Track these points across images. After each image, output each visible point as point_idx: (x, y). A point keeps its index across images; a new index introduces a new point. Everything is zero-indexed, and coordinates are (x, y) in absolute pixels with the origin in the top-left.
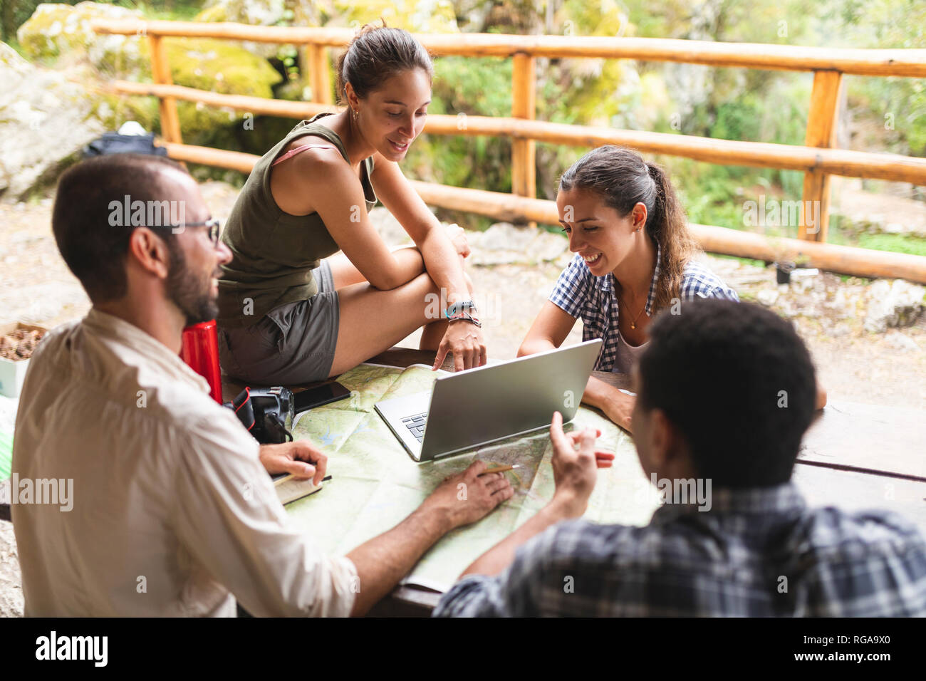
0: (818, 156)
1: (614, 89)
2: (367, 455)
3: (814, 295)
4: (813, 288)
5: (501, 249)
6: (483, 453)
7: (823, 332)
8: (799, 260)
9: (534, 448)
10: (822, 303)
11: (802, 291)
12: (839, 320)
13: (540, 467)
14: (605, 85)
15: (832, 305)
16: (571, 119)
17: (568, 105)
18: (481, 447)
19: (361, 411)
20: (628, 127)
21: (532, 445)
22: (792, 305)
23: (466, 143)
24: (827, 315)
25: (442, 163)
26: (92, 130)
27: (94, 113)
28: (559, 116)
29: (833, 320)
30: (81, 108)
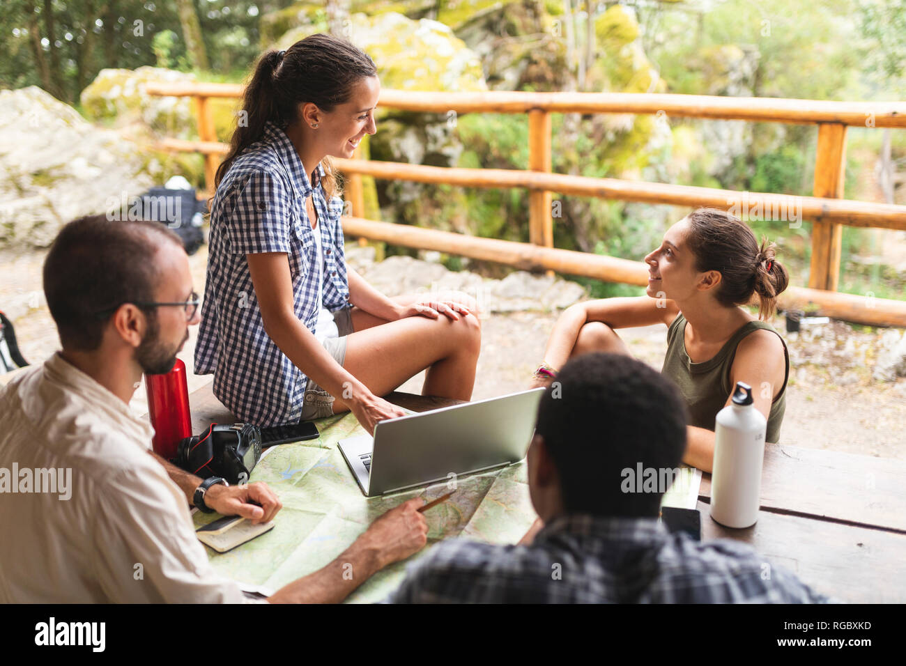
0: (825, 206)
1: (646, 142)
2: (320, 489)
3: (824, 343)
4: (822, 337)
5: (517, 296)
6: (431, 490)
7: (831, 381)
8: (808, 308)
9: (481, 485)
10: (831, 351)
11: (811, 339)
12: (847, 368)
13: (482, 504)
14: (637, 139)
15: (841, 353)
16: (603, 172)
17: (600, 158)
18: (430, 484)
19: (324, 448)
20: (659, 180)
21: (479, 483)
22: (801, 353)
23: (501, 195)
24: (835, 364)
25: (476, 214)
26: (142, 185)
27: (145, 169)
28: (591, 169)
29: (841, 368)
30: (133, 164)
